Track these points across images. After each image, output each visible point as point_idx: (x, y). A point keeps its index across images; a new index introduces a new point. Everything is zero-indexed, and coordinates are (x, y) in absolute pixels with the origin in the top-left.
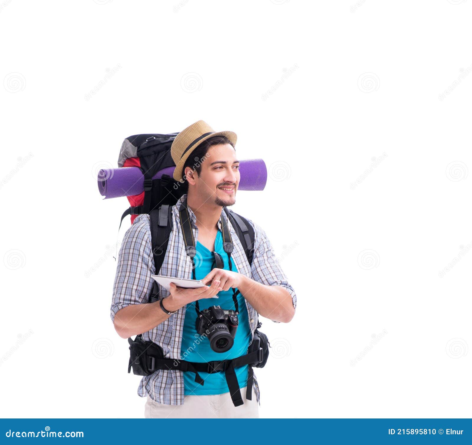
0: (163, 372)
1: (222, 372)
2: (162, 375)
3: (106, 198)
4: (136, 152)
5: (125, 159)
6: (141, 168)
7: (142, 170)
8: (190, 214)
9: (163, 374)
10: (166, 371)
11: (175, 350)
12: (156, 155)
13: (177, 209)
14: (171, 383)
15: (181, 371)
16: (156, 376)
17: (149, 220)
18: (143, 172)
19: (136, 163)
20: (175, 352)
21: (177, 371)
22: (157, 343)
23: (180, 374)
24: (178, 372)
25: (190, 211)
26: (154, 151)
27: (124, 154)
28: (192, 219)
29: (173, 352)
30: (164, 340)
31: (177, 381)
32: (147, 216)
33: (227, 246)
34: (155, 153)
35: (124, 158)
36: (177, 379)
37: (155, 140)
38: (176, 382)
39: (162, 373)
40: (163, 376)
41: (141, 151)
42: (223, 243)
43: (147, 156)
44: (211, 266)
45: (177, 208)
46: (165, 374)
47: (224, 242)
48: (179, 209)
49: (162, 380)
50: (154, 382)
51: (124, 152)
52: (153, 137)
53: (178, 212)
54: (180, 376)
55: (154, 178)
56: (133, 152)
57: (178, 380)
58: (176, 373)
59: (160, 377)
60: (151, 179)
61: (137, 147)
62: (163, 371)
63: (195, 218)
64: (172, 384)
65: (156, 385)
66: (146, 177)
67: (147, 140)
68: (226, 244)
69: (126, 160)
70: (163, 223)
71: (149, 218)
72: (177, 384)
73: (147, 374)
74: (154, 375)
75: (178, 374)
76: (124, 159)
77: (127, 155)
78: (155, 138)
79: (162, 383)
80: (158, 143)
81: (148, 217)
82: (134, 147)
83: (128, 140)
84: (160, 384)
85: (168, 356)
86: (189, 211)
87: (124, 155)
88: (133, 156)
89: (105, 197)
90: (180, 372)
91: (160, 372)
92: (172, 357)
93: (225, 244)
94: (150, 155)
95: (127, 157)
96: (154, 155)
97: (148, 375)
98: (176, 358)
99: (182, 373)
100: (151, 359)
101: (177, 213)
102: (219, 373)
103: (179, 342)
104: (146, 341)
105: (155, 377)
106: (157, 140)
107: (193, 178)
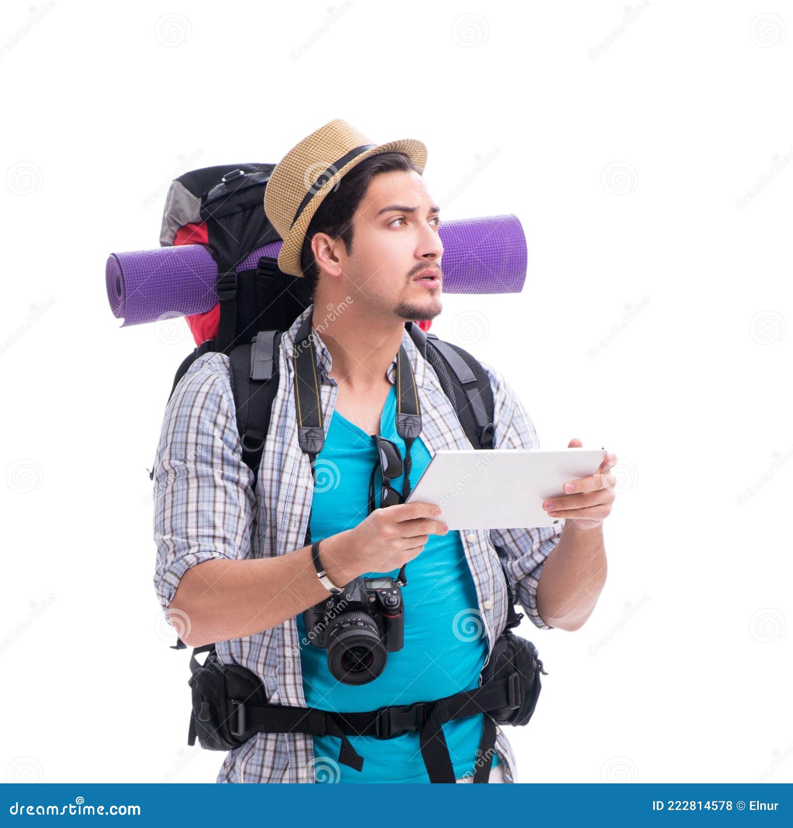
0: (266, 739)
1: (412, 734)
2: (262, 747)
3: (126, 323)
4: (198, 211)
5: (175, 229)
6: (209, 246)
7: (212, 252)
8: (319, 351)
9: (265, 744)
10: (272, 736)
11: (289, 679)
12: (248, 212)
13: (288, 340)
14: (284, 767)
15: (308, 737)
16: (250, 750)
17: (228, 369)
18: (216, 255)
19: (197, 234)
20: (290, 684)
21: (299, 736)
22: (252, 667)
23: (306, 744)
24: (300, 739)
25: (319, 342)
26: (241, 205)
27: (171, 217)
28: (321, 363)
29: (285, 684)
30: (266, 659)
31: (297, 762)
32: (223, 359)
33: (405, 423)
34: (244, 210)
35: (173, 228)
36: (296, 757)
37: (243, 176)
38: (294, 765)
39: (263, 742)
40: (265, 750)
41: (210, 205)
42: (397, 415)
43: (225, 216)
44: (371, 471)
45: (290, 337)
46: (271, 745)
47: (400, 413)
48: (293, 338)
49: (263, 761)
50: (244, 764)
51: (171, 213)
52: (238, 171)
53: (291, 347)
54: (306, 750)
55: (240, 269)
56: (191, 209)
57: (299, 759)
58: (295, 741)
59: (256, 752)
60: (234, 270)
61: (200, 199)
62: (264, 736)
63: (329, 361)
64: (285, 770)
65: (248, 771)
66: (223, 266)
67: (224, 180)
68: (404, 417)
69: (178, 230)
70: (261, 372)
71: (228, 364)
72: (297, 768)
73: (231, 747)
74: (246, 746)
75: (300, 744)
76: (173, 231)
77: (179, 218)
78: (242, 173)
79: (262, 766)
80: (251, 184)
81: (224, 363)
82: (195, 198)
83: (180, 184)
84: (259, 768)
85: (274, 699)
86: (316, 343)
87: (171, 221)
88: (191, 220)
89: (122, 320)
90: (305, 739)
91: (258, 741)
92: (284, 702)
93: (402, 417)
94: (232, 215)
95: (181, 225)
96: (242, 213)
97: (234, 749)
98: (294, 702)
99: (310, 743)
100: (236, 706)
101: (287, 348)
102: (404, 737)
103: (293, 657)
104: (226, 665)
105: (246, 751)
106: (246, 177)
107: (336, 260)
